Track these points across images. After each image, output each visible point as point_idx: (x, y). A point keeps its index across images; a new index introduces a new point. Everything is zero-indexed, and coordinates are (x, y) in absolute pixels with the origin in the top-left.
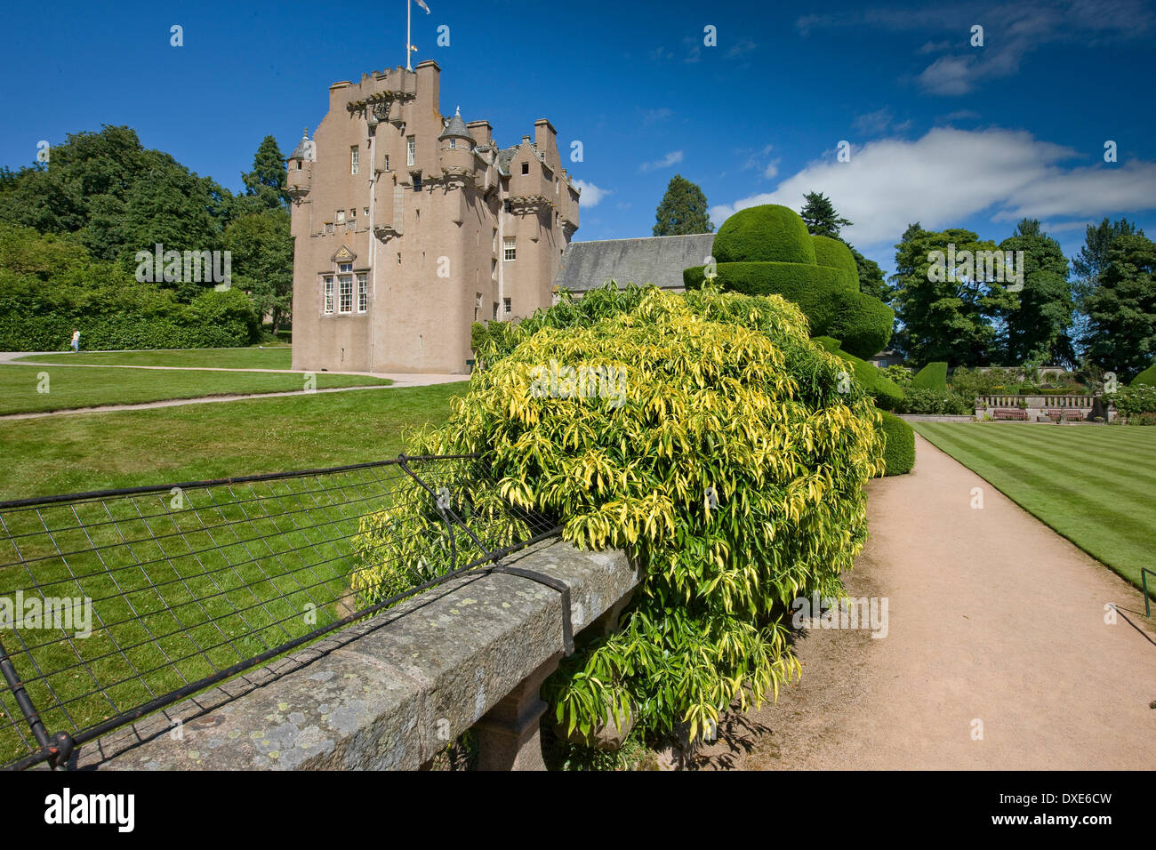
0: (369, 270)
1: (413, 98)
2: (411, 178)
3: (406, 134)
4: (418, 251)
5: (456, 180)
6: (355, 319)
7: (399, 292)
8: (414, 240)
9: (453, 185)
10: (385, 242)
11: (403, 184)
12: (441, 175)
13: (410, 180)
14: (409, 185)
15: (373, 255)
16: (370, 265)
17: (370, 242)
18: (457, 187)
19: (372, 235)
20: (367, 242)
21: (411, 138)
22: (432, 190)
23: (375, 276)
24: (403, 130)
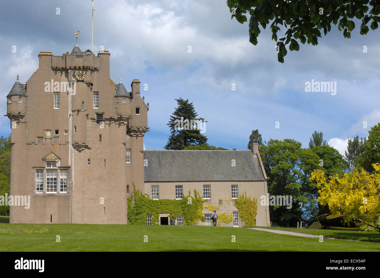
0: (69, 167)
1: (98, 70)
2: (96, 116)
3: (93, 90)
4: (101, 158)
5: (124, 120)
6: (59, 197)
7: (89, 181)
8: (99, 152)
9: (122, 123)
10: (80, 151)
11: (92, 119)
12: (116, 117)
13: (95, 117)
14: (95, 120)
15: (71, 159)
16: (70, 164)
17: (70, 151)
18: (125, 124)
19: (70, 147)
20: (68, 150)
21: (97, 93)
22: (110, 124)
23: (73, 172)
24: (91, 88)
